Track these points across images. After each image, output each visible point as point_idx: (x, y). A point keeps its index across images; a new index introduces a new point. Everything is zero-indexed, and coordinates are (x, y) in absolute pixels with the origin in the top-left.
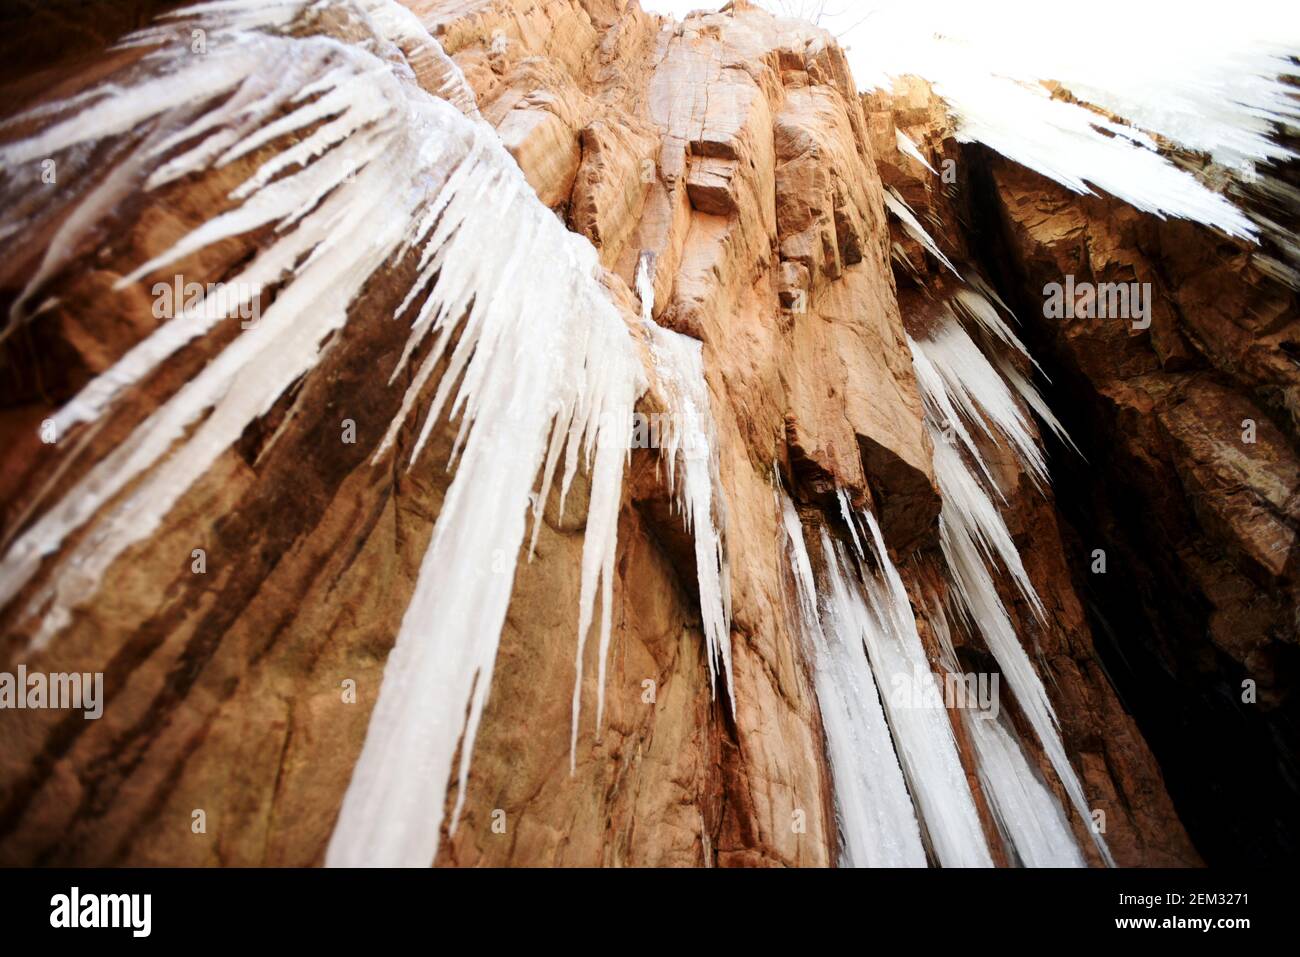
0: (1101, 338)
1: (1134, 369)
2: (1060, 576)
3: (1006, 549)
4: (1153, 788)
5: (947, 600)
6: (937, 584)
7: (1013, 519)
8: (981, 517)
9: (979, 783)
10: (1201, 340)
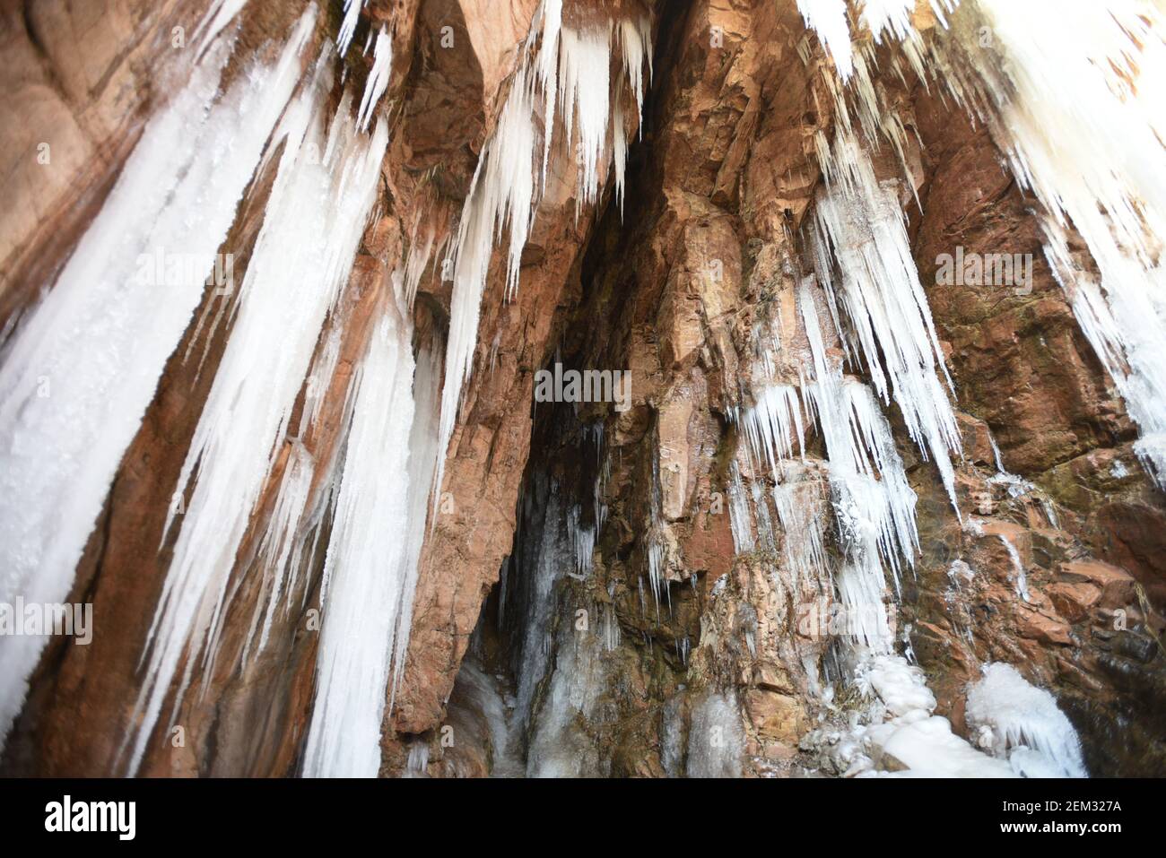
0: (692, 147)
1: (695, 186)
2: (549, 303)
3: (518, 230)
4: (514, 466)
5: (440, 247)
6: (441, 228)
7: (543, 230)
8: (516, 195)
9: (352, 373)
10: (745, 190)
